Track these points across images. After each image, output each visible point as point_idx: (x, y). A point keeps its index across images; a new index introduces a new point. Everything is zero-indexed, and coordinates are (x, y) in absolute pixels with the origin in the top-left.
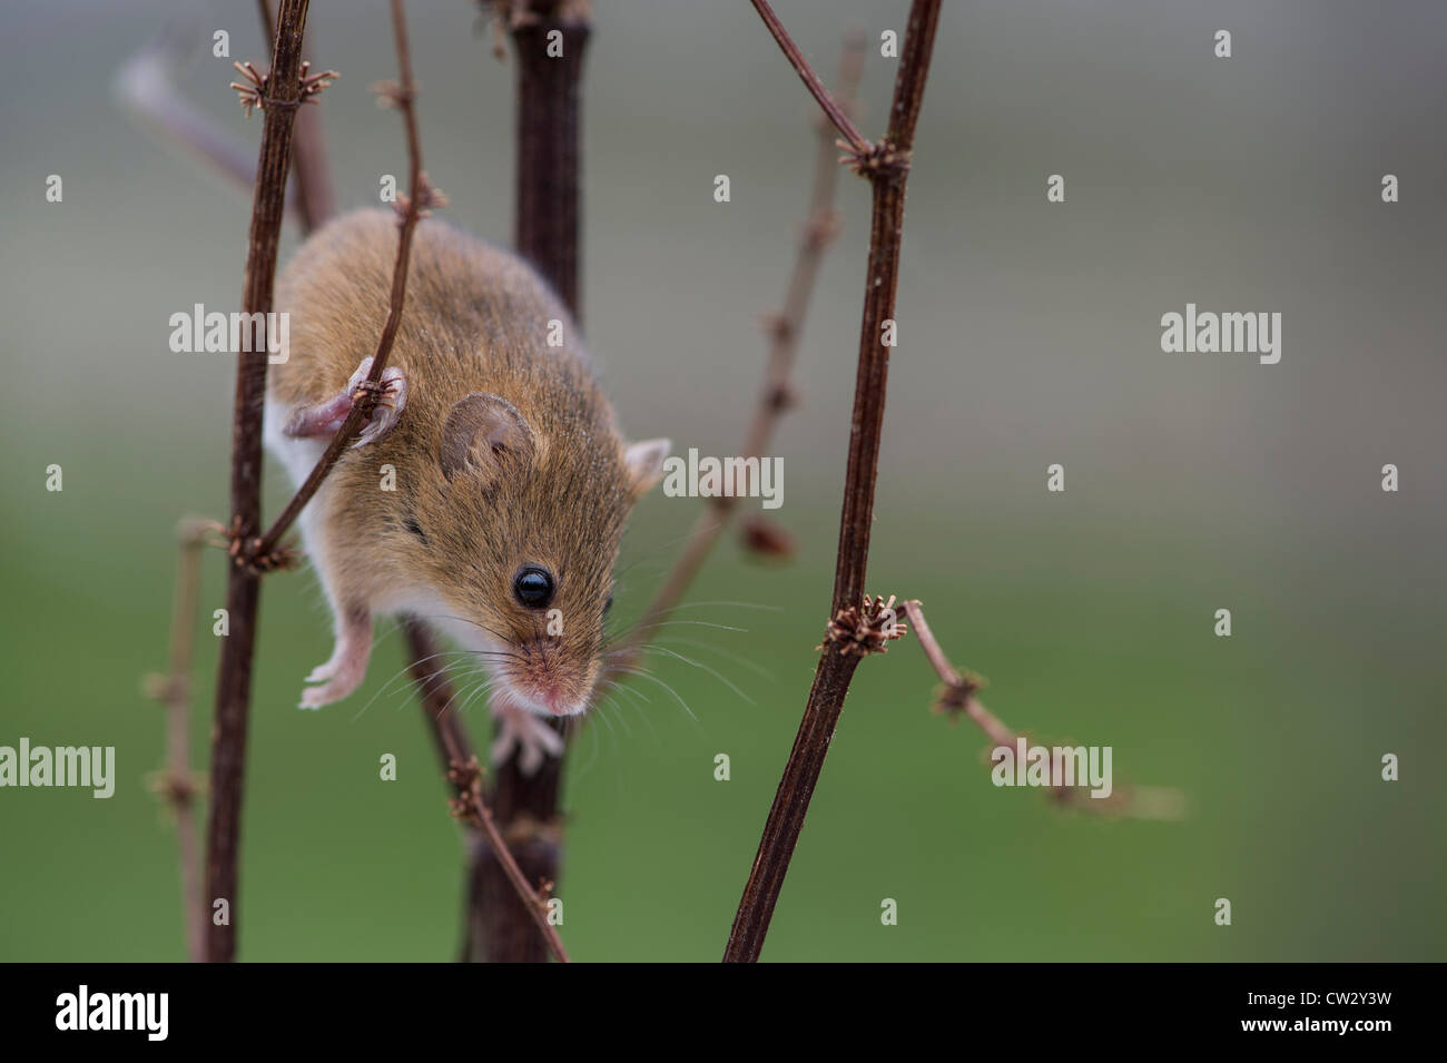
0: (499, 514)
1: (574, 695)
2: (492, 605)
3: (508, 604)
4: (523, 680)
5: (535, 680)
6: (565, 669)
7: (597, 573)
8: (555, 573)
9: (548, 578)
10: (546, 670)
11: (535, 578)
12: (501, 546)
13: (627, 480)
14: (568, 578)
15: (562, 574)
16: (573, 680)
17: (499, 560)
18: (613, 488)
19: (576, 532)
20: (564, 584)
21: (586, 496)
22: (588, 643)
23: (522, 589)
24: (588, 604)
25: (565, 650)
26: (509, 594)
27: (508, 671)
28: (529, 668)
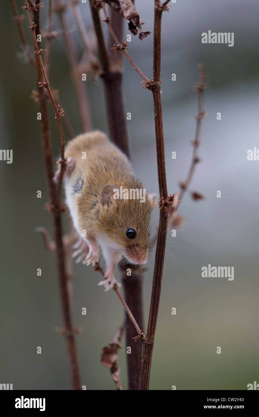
0: (119, 215)
1: (144, 259)
2: (121, 239)
3: (125, 238)
4: (131, 256)
5: (134, 256)
6: (141, 252)
7: (146, 227)
8: (136, 229)
9: (134, 230)
10: (136, 253)
11: (130, 231)
12: (121, 224)
13: (150, 204)
14: (139, 230)
15: (137, 229)
16: (144, 255)
17: (121, 227)
18: (147, 206)
19: (139, 218)
20: (138, 231)
21: (141, 208)
22: (146, 246)
23: (128, 234)
24: (145, 236)
25: (141, 248)
26: (125, 236)
27: (127, 255)
28: (132, 253)
